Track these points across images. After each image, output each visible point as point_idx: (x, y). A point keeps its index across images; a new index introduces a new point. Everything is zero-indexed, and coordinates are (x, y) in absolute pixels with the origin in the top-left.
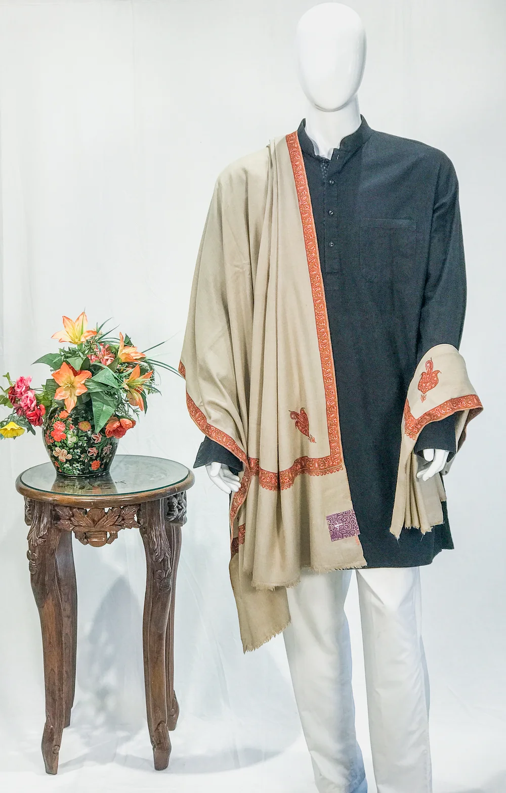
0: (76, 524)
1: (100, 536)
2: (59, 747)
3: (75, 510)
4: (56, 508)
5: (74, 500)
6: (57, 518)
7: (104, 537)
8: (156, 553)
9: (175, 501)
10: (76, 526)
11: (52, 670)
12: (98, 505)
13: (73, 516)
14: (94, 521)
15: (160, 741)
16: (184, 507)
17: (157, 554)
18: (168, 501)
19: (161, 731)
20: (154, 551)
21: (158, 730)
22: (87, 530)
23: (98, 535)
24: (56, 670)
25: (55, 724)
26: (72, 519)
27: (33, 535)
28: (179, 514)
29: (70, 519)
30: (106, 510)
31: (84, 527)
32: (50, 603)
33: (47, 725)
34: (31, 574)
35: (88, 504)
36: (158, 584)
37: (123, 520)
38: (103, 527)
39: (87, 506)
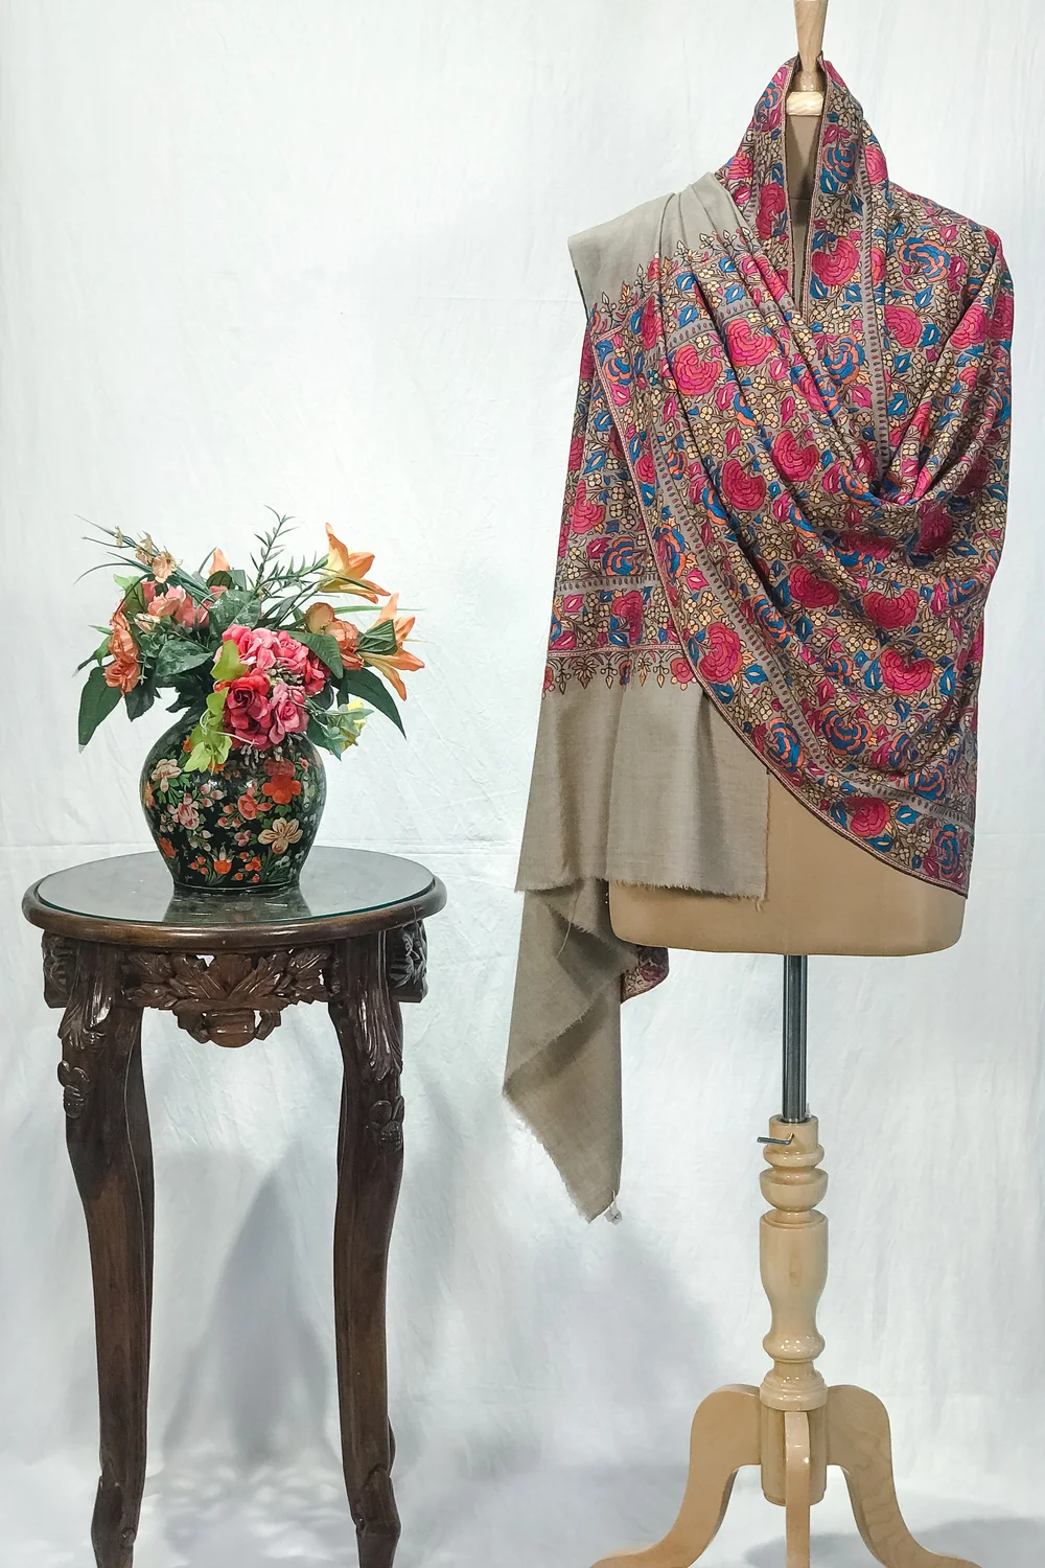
0: (180, 993)
1: (239, 1020)
2: (135, 1532)
3: (179, 959)
4: (133, 957)
7: (250, 1023)
8: (372, 1060)
9: (410, 941)
10: (179, 998)
12: (235, 947)
13: (174, 977)
14: (224, 985)
17: (372, 1064)
18: (394, 940)
19: (376, 1487)
20: (366, 1057)
22: (209, 1007)
23: (232, 1020)
25: (124, 1479)
26: (172, 981)
27: (77, 1024)
29: (166, 984)
31: (202, 999)
32: (113, 1187)
33: (103, 1484)
34: (69, 1118)
35: (207, 945)
36: (375, 1135)
37: (291, 982)
38: (245, 999)
39: (202, 949)
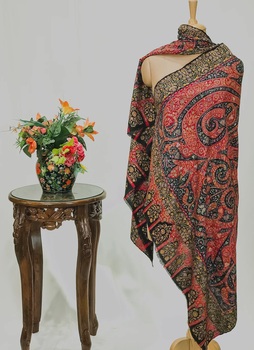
2: (30, 341)
3: (38, 209)
4: (29, 209)
5: (39, 204)
6: (29, 214)
7: (54, 225)
8: (83, 234)
9: (95, 206)
10: (39, 219)
11: (26, 299)
12: (51, 207)
13: (37, 213)
14: (48, 216)
15: (85, 340)
16: (100, 210)
18: (90, 206)
19: (85, 334)
21: (84, 334)
22: (45, 221)
23: (51, 224)
24: (28, 300)
25: (27, 329)
26: (37, 214)
27: (16, 224)
28: (97, 214)
29: (35, 215)
30: (56, 210)
31: (44, 219)
32: (25, 261)
33: (23, 329)
34: (15, 246)
35: (46, 206)
36: (84, 252)
37: (65, 215)
38: (53, 219)
39: (45, 207)
